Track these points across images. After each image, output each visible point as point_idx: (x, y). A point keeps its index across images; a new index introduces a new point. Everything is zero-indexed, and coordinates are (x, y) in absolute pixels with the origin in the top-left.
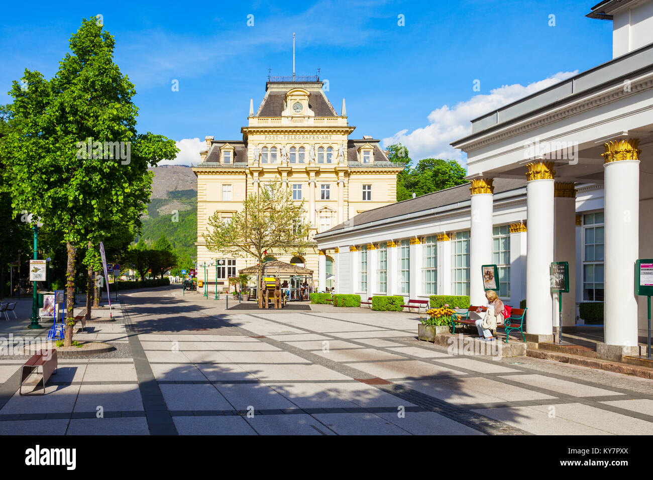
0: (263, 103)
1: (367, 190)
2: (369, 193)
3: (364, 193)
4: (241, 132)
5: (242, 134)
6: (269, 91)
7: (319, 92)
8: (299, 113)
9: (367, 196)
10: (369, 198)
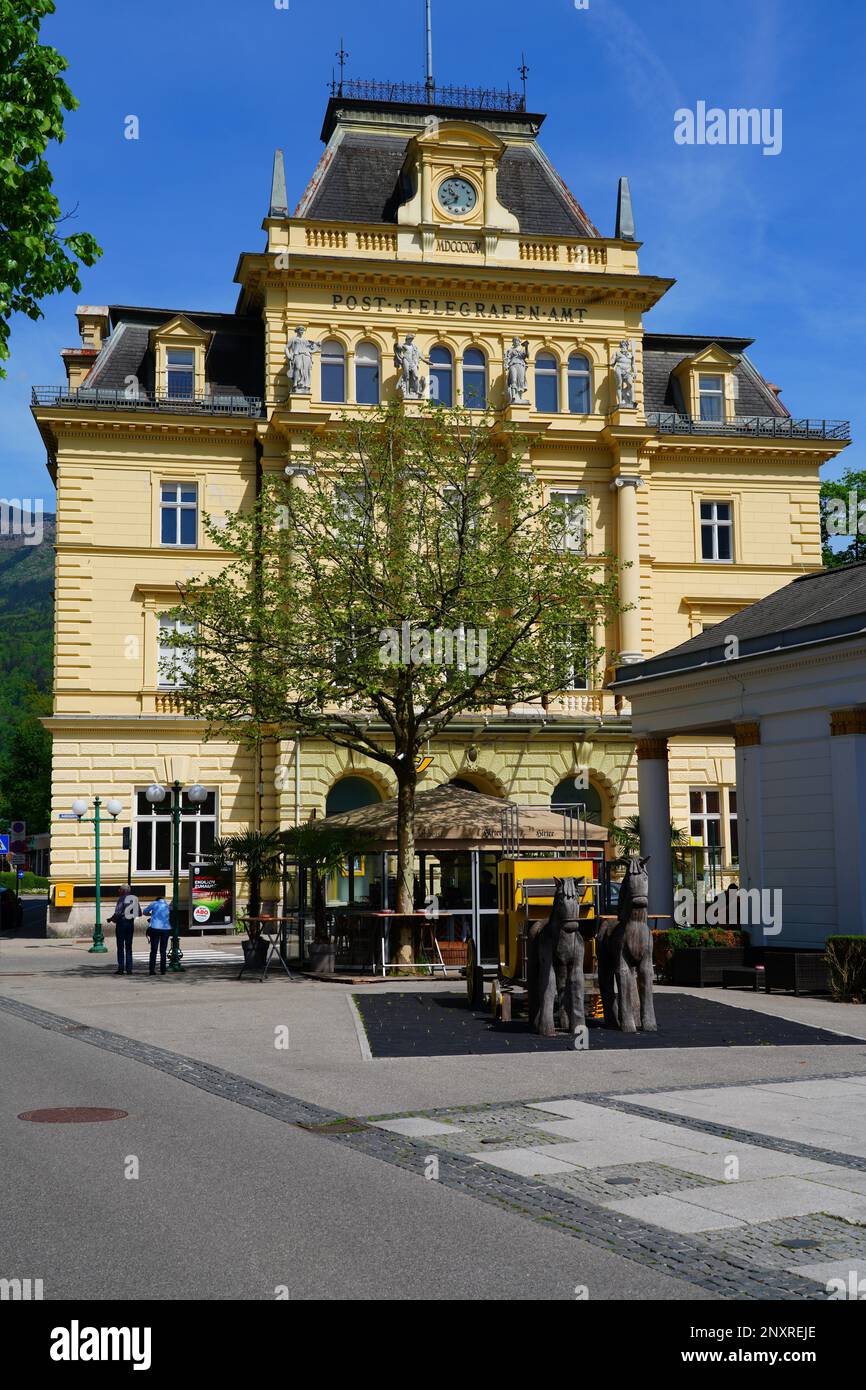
0: (320, 174)
1: (715, 522)
2: (725, 533)
3: (707, 531)
4: (236, 280)
5: (238, 287)
6: (339, 133)
7: (526, 151)
8: (462, 218)
9: (718, 542)
10: (725, 552)
